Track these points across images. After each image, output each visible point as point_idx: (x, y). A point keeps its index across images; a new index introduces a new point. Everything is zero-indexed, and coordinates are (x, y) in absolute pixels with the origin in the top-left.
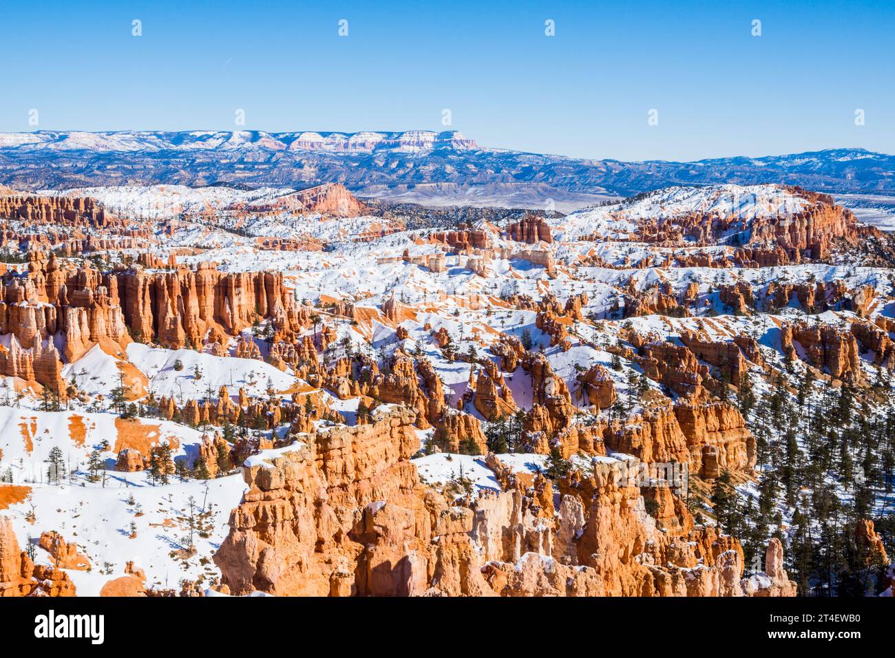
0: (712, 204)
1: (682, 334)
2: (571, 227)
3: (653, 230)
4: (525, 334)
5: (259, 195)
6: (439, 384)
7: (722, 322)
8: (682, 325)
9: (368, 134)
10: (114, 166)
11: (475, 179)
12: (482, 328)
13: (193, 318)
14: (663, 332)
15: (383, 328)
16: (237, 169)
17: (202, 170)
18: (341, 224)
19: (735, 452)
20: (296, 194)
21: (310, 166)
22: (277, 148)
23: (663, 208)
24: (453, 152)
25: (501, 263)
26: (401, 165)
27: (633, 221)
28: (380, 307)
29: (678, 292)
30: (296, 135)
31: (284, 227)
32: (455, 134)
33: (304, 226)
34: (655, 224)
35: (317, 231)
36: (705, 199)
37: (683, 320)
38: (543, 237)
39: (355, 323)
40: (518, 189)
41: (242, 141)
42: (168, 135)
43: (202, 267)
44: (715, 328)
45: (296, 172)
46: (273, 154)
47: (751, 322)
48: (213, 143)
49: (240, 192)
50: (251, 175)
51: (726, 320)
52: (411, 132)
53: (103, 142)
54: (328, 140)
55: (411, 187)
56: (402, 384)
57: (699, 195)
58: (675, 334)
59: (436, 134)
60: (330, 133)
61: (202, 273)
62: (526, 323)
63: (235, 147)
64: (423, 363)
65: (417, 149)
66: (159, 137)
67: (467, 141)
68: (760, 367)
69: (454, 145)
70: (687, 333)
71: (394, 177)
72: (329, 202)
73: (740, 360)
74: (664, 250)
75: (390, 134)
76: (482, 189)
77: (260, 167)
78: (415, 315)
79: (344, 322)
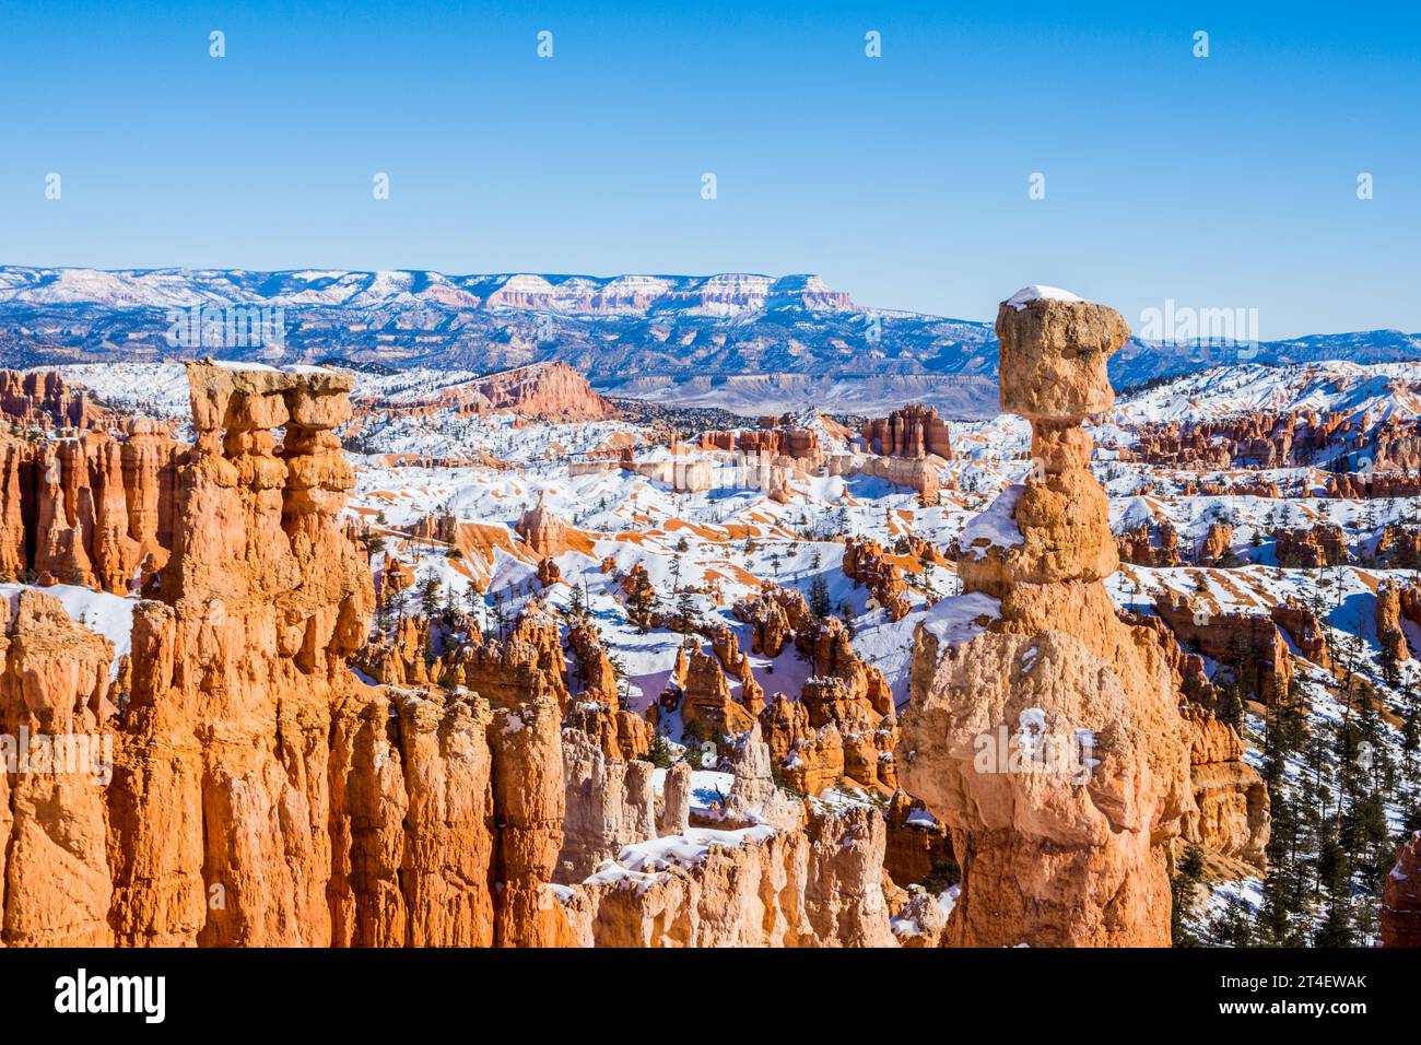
0: (1295, 396)
1: (1158, 597)
2: (1002, 436)
3: (1172, 445)
4: (817, 586)
5: (406, 383)
6: (608, 673)
7: (1249, 579)
8: (1161, 581)
9: (639, 280)
10: (143, 335)
11: (845, 368)
12: (731, 574)
13: (111, 533)
14: (1118, 594)
15: (514, 565)
16: (380, 344)
17: (312, 345)
18: (554, 435)
19: (1220, 813)
20: (478, 383)
21: (523, 340)
22: (461, 304)
23: (1193, 402)
24: (806, 316)
25: (829, 484)
26: (703, 339)
27: (1132, 428)
28: (516, 526)
29: (1190, 544)
30: (500, 280)
31: (441, 438)
32: (810, 280)
33: (481, 437)
34: (1176, 434)
35: (505, 446)
36: (1281, 386)
37: (1165, 572)
38: (935, 446)
39: (456, 554)
40: (929, 387)
41: (394, 289)
42: (252, 278)
43: (137, 429)
44: (1234, 591)
45: (495, 349)
46: (452, 316)
47: (1312, 581)
48: (338, 294)
49: (369, 377)
50: (408, 355)
51: (1258, 575)
52: (724, 277)
53: (125, 290)
54: (562, 290)
55: (718, 382)
56: (515, 661)
57: (1270, 379)
58: (1144, 599)
59: (773, 281)
60: (566, 277)
61: (138, 442)
62: (824, 567)
63: (380, 301)
64: (579, 629)
65: (734, 310)
66: (235, 280)
67: (833, 296)
68: (1327, 671)
69: (809, 302)
70: (1168, 595)
71: (687, 362)
72: (543, 397)
73: (1278, 651)
74: (1181, 474)
75: (682, 280)
76: (859, 387)
77: (426, 340)
78: (591, 545)
79: (433, 552)
